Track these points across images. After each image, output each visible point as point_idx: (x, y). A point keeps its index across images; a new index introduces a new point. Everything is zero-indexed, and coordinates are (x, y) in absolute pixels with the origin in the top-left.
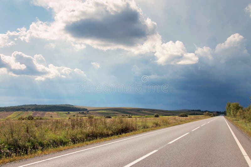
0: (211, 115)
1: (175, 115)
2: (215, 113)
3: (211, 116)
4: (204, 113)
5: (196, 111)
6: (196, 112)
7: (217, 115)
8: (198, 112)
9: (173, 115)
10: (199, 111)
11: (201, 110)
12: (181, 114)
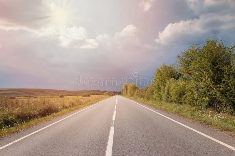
0: (110, 94)
1: (78, 95)
2: (113, 93)
3: (110, 96)
4: (104, 93)
5: (96, 91)
6: (96, 93)
7: (115, 95)
8: (98, 93)
9: (75, 95)
10: (99, 91)
11: (101, 91)
12: (84, 94)
